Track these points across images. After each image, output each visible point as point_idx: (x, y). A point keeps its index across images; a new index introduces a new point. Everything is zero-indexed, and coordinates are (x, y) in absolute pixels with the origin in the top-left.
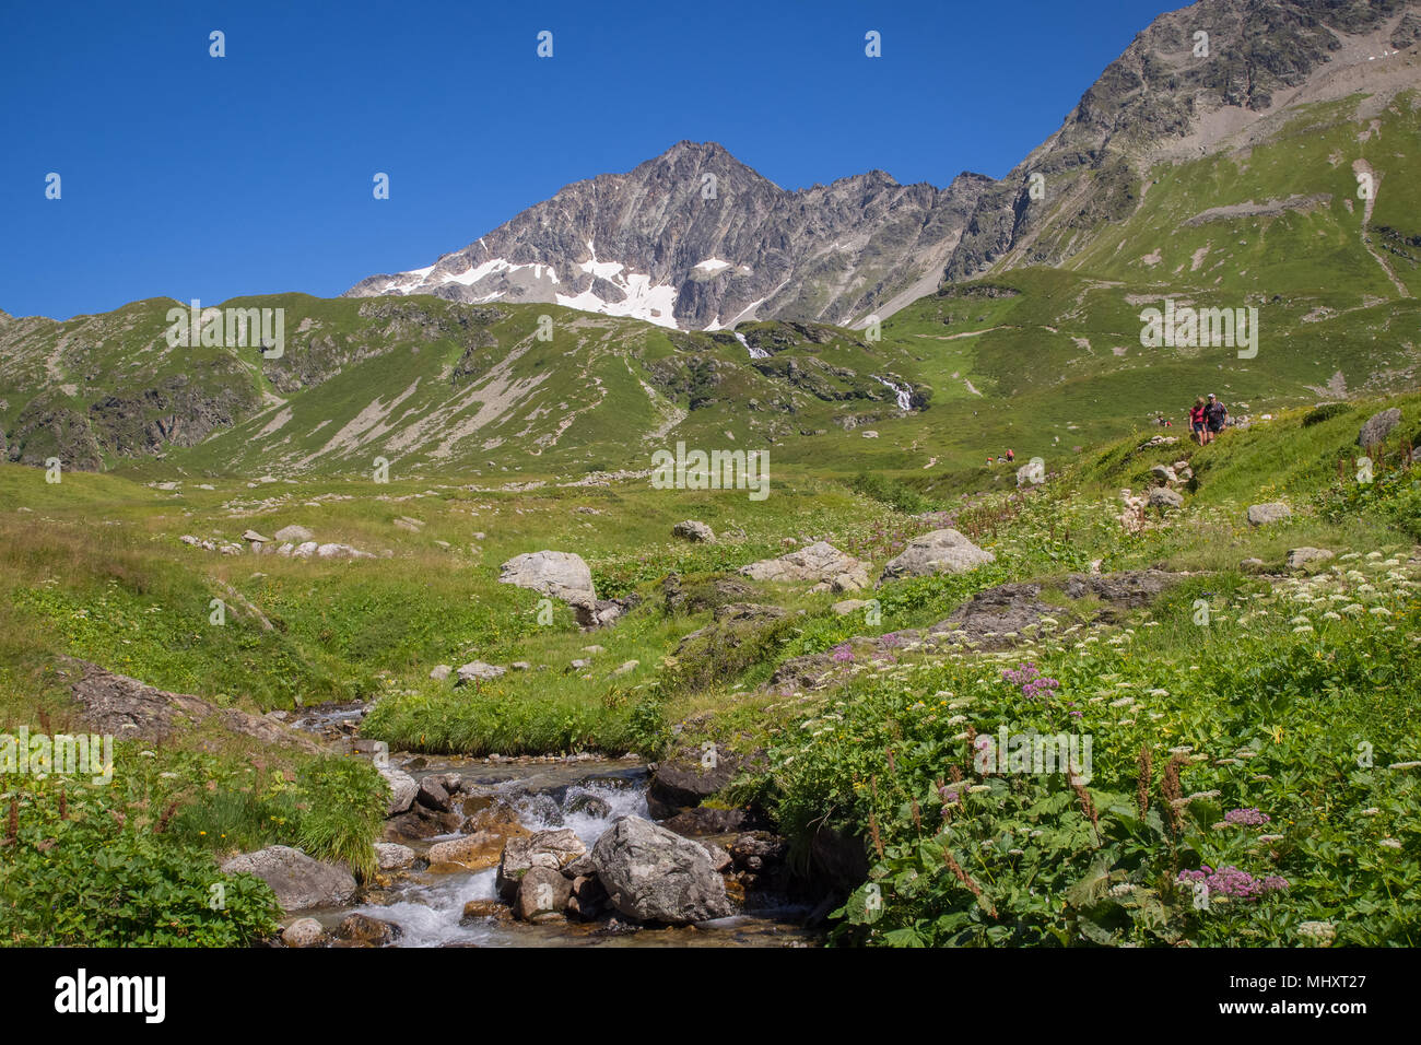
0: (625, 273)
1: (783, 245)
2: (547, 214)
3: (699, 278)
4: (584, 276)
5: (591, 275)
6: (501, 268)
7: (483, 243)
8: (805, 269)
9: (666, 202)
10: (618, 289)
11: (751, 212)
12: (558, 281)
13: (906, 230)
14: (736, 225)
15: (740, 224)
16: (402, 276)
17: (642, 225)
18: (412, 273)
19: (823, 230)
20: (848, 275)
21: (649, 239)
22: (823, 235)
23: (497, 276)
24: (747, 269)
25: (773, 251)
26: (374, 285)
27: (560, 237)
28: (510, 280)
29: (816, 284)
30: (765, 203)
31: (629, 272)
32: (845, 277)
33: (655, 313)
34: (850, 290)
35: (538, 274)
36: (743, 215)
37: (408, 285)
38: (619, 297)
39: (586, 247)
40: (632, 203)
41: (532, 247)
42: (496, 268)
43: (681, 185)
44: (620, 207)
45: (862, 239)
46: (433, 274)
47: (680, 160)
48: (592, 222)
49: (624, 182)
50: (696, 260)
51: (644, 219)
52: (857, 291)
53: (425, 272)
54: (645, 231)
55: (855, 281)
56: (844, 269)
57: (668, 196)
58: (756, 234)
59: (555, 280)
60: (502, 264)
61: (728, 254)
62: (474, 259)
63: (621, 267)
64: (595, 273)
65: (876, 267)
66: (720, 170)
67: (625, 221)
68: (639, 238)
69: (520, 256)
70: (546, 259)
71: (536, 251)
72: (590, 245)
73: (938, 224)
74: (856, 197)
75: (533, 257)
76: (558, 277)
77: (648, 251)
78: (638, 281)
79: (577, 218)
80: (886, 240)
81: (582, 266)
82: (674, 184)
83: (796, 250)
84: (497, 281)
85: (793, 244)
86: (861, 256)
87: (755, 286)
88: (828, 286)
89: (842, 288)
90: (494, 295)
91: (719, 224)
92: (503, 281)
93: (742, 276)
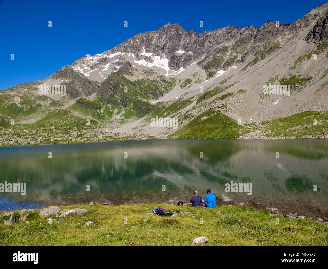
0: (153, 56)
1: (202, 47)
2: (132, 40)
3: (177, 55)
4: (142, 55)
5: (144, 56)
6: (119, 54)
7: (115, 48)
9: (164, 38)
10: (151, 59)
11: (191, 38)
12: (135, 57)
13: (248, 39)
14: (187, 41)
15: (188, 41)
16: (94, 55)
17: (158, 43)
18: (97, 55)
19: (215, 42)
20: (229, 53)
21: (160, 46)
22: (215, 44)
23: (118, 56)
24: (191, 53)
25: (199, 47)
26: (87, 57)
27: (136, 46)
28: (122, 56)
30: (195, 35)
31: (154, 55)
33: (163, 66)
34: (232, 57)
35: (129, 55)
36: (188, 38)
37: (95, 58)
38: (152, 61)
39: (142, 49)
40: (155, 38)
42: (118, 54)
43: (168, 33)
44: (152, 39)
45: (232, 42)
46: (102, 55)
47: (168, 27)
48: (144, 43)
49: (153, 33)
50: (175, 51)
52: (235, 58)
53: (100, 55)
55: (233, 55)
57: (165, 36)
58: (193, 43)
59: (134, 57)
60: (120, 53)
61: (184, 48)
62: (113, 52)
63: (152, 54)
64: (145, 55)
65: (239, 50)
66: (179, 30)
67: (153, 42)
68: (157, 47)
69: (125, 51)
70: (132, 52)
71: (129, 49)
72: (144, 48)
74: (224, 33)
75: (128, 51)
76: (135, 56)
77: (159, 50)
78: (156, 58)
79: (140, 41)
80: (241, 42)
81: (141, 53)
82: (166, 33)
83: (207, 47)
84: (118, 57)
85: (205, 46)
86: (233, 47)
87: (194, 58)
88: (223, 56)
89: (228, 57)
90: (117, 60)
91: (181, 41)
92: (120, 57)
93: (190, 55)
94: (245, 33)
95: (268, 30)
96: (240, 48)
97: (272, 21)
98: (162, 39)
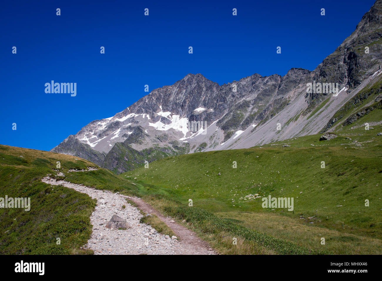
0: (171, 115)
1: (224, 101)
2: (147, 99)
3: (196, 114)
4: (158, 116)
5: (160, 116)
6: (133, 116)
7: (128, 109)
8: (233, 108)
9: (184, 92)
10: (169, 120)
11: (212, 92)
12: (150, 119)
13: (271, 91)
14: (207, 96)
15: (209, 95)
16: (103, 120)
17: (177, 100)
18: (106, 119)
19: (238, 95)
20: (250, 108)
21: (179, 103)
22: (238, 97)
23: (131, 118)
24: (212, 110)
25: (221, 103)
26: (95, 123)
27: (151, 105)
28: (135, 119)
29: (239, 112)
30: (216, 88)
31: (173, 115)
32: (250, 109)
33: (181, 127)
34: (252, 113)
35: (144, 117)
36: (209, 92)
37: (105, 123)
38: (169, 122)
39: (159, 108)
40: (174, 93)
41: (142, 109)
42: (131, 116)
43: (189, 87)
44: (170, 95)
45: (255, 95)
46: (113, 119)
47: (188, 79)
48: (161, 100)
49: (171, 87)
50: (195, 108)
51: (177, 98)
52: (255, 114)
53: (110, 119)
54: (178, 101)
55: (254, 110)
56: (249, 106)
57: (185, 90)
58: (214, 98)
59: (149, 118)
60: (133, 114)
61: (205, 105)
62: (125, 114)
63: (170, 113)
64: (162, 115)
65: (261, 105)
66: (201, 81)
67: (171, 99)
68: (176, 104)
69: (138, 112)
70: (147, 112)
71: (144, 110)
72: (161, 107)
73: (285, 87)
74: (249, 83)
75: (143, 112)
76: (150, 117)
77: (178, 107)
78: (175, 117)
79: (156, 99)
80: (263, 95)
81: (158, 113)
82: (187, 86)
83: (229, 102)
84: (131, 120)
85: (228, 100)
86: (254, 101)
87: (215, 116)
88: (243, 113)
89: (249, 113)
90: (130, 124)
91: (202, 97)
92: (132, 120)
93: (210, 112)
94: (268, 84)
95: (291, 79)
96: (262, 102)
97: (296, 69)
98: (182, 94)
